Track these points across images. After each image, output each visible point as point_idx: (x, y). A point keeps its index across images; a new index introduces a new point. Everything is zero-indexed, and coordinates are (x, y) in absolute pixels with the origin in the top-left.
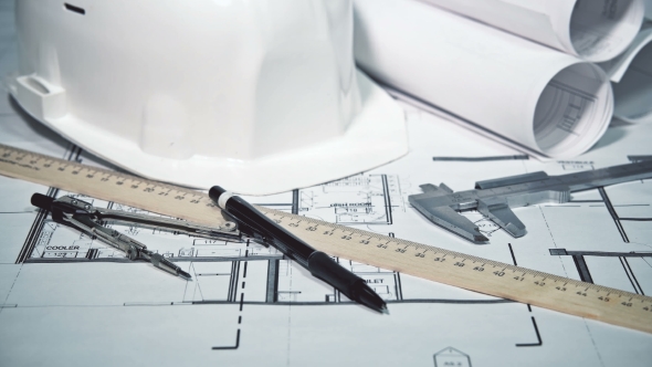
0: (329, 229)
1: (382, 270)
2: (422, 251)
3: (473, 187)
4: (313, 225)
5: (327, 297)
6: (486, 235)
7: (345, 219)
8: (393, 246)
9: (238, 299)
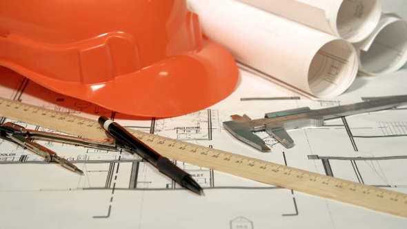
0: (172, 143)
1: (203, 168)
2: (228, 157)
3: (263, 117)
4: (162, 140)
5: (167, 185)
6: (269, 147)
7: (182, 137)
8: (211, 153)
9: (112, 186)
